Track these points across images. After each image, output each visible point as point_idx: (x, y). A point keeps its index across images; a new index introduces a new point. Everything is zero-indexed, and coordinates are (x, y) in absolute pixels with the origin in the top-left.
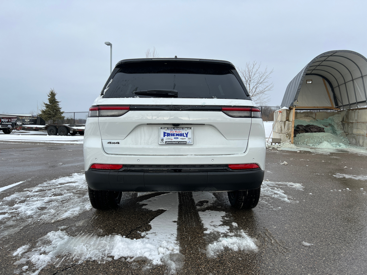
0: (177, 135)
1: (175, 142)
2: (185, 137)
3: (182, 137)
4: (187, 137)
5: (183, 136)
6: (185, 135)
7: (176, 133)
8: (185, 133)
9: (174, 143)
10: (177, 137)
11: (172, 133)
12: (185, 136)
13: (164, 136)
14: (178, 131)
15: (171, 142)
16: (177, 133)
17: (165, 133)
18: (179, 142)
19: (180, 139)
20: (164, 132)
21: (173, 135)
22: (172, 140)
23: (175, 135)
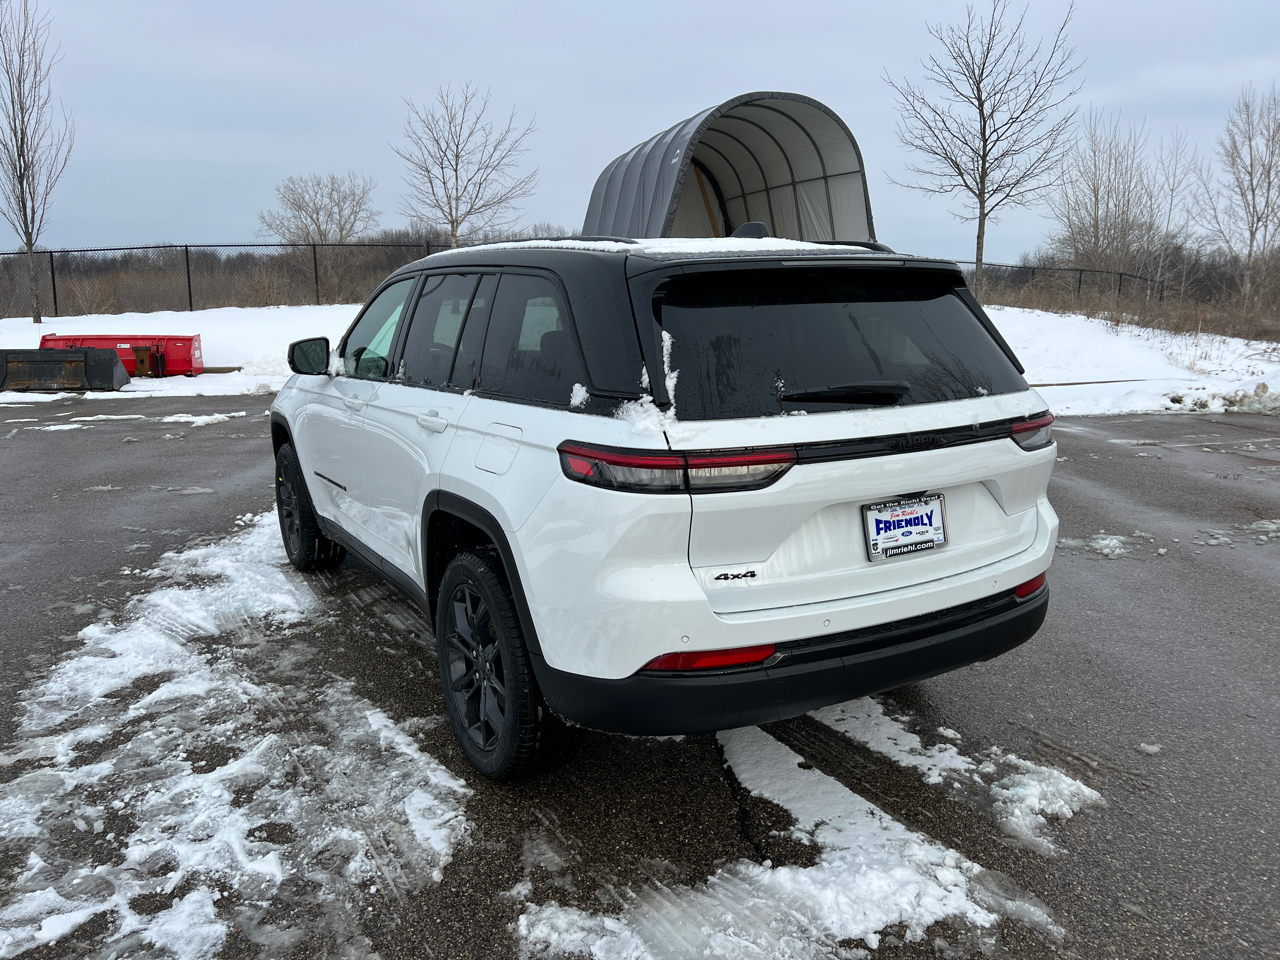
0: (909, 522)
1: (907, 546)
2: (928, 527)
3: (920, 528)
4: (931, 525)
5: (923, 524)
6: (926, 521)
7: (904, 518)
8: (927, 514)
9: (905, 550)
10: (909, 528)
11: (896, 519)
12: (926, 524)
13: (878, 533)
14: (908, 510)
15: (898, 547)
16: (908, 517)
17: (878, 522)
18: (916, 544)
19: (916, 534)
20: (877, 520)
21: (898, 524)
22: (896, 541)
23: (904, 524)
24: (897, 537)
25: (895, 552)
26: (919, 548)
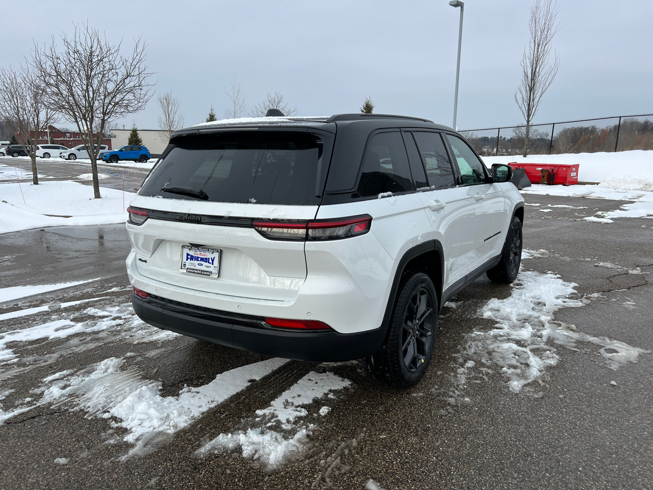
0: (202, 259)
1: (197, 270)
2: (211, 265)
3: (207, 264)
4: (213, 264)
5: (209, 263)
6: (210, 261)
7: (200, 256)
8: (211, 258)
9: (196, 272)
10: (202, 262)
11: (197, 256)
12: (210, 263)
13: (187, 260)
14: (203, 253)
15: (193, 269)
16: (202, 257)
17: (188, 255)
18: (202, 271)
19: (204, 266)
20: (187, 253)
21: (197, 259)
22: (195, 266)
23: (200, 259)
24: (195, 264)
25: (191, 271)
26: (202, 273)
